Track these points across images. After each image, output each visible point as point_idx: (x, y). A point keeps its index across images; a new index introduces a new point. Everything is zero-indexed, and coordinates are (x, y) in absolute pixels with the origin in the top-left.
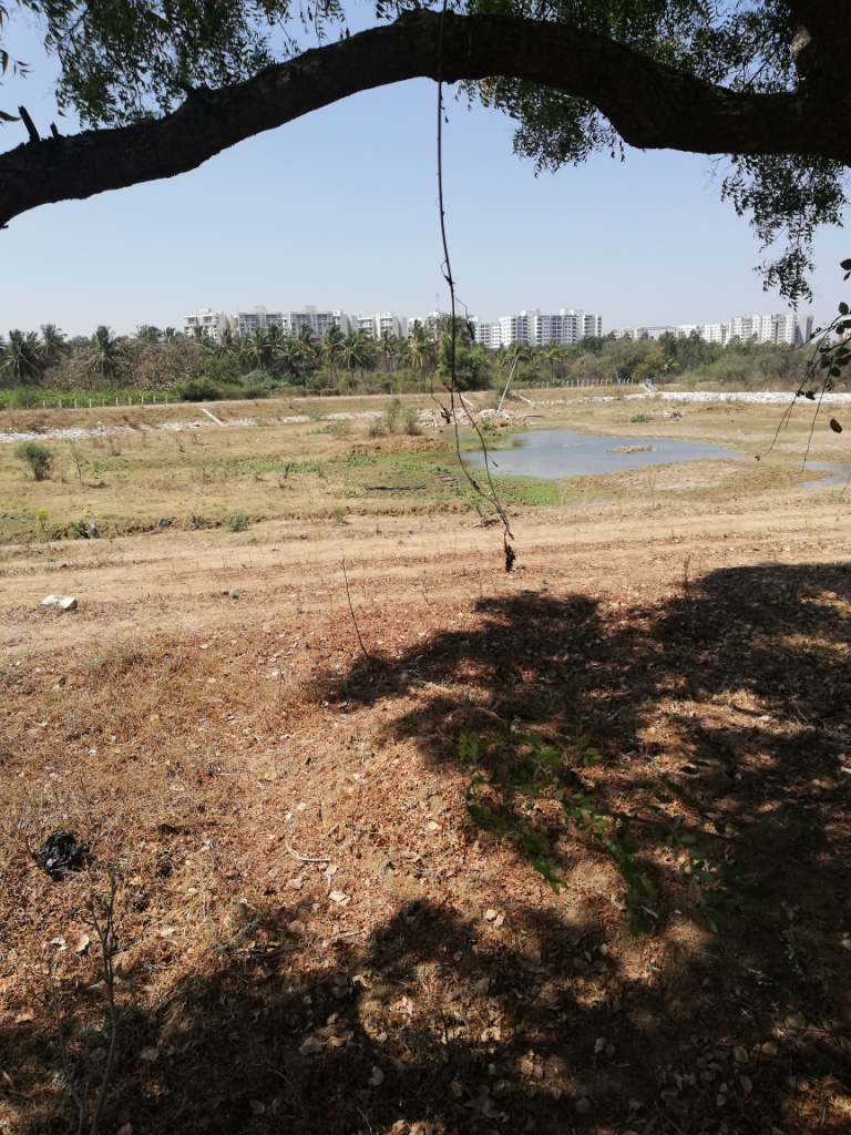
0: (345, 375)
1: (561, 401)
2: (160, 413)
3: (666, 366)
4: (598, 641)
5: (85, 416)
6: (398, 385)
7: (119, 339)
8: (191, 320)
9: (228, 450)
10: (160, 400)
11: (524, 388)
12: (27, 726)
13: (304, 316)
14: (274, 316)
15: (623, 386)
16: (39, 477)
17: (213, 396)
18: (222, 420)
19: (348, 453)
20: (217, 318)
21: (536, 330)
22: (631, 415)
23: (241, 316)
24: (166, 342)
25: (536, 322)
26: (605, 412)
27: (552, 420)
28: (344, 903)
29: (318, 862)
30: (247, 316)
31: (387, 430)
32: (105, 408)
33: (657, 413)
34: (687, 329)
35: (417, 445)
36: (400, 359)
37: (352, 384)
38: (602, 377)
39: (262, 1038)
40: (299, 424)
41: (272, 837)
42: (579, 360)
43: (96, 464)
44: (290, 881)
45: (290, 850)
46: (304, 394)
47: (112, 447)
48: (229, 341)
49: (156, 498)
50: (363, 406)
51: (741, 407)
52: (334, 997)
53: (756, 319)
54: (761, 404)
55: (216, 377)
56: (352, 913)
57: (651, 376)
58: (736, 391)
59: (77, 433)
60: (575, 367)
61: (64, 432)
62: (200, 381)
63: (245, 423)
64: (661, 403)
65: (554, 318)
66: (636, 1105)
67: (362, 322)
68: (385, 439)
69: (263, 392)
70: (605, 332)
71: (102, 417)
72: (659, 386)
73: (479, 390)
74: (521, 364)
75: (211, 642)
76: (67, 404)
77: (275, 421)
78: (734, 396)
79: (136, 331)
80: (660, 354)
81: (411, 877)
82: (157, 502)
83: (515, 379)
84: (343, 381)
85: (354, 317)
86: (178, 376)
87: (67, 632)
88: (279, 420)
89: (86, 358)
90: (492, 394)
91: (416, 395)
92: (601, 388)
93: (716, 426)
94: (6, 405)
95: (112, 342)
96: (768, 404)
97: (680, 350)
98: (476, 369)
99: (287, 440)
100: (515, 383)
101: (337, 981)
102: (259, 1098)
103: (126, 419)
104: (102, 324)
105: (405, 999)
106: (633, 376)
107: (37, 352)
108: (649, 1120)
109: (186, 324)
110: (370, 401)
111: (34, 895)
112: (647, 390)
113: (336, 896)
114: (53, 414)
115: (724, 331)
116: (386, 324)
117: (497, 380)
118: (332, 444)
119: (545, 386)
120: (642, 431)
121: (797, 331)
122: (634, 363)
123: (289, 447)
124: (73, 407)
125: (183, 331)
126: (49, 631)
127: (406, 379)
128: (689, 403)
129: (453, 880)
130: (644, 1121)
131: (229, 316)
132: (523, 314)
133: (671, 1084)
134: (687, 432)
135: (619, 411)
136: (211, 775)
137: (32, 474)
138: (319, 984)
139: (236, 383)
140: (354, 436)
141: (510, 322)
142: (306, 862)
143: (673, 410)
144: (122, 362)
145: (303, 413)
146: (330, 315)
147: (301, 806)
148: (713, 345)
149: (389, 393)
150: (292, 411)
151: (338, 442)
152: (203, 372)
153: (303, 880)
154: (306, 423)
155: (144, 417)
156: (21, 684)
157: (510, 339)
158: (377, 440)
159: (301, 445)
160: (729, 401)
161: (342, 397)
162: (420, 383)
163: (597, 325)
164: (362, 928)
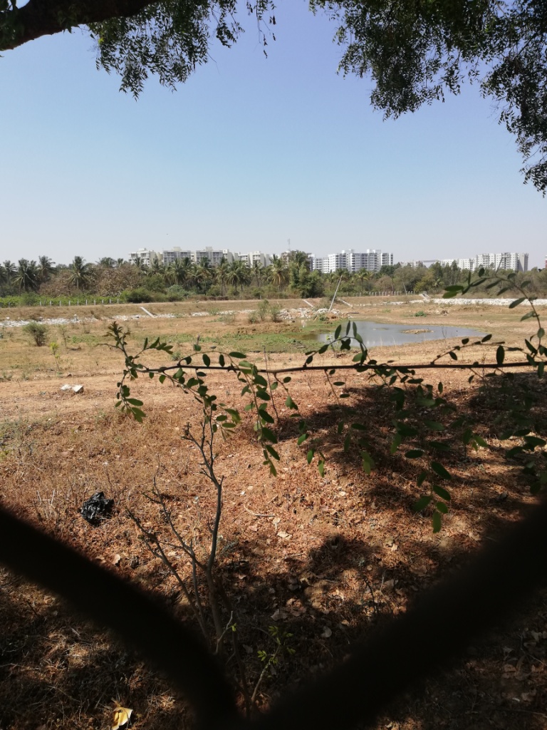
0: (231, 288)
1: (369, 304)
2: (114, 309)
3: (436, 284)
4: (425, 412)
5: (67, 311)
6: (265, 294)
7: (88, 265)
8: (133, 255)
9: (158, 331)
10: (114, 302)
11: (345, 296)
12: (61, 451)
13: (204, 253)
14: (186, 253)
15: (409, 295)
16: (39, 344)
17: (147, 300)
18: (154, 314)
19: (236, 333)
20: (149, 254)
21: (352, 262)
22: (415, 312)
23: (165, 253)
24: (117, 267)
25: (351, 257)
26: (399, 310)
27: (364, 315)
28: (288, 539)
29: (267, 517)
30: (169, 253)
31: (259, 319)
32: (79, 307)
33: (432, 311)
34: (448, 261)
35: (279, 328)
36: (266, 279)
37: (236, 293)
38: (394, 290)
39: (245, 611)
40: (204, 317)
41: (234, 503)
42: (380, 280)
43: (75, 338)
44: (250, 527)
45: (247, 509)
46: (206, 299)
47: (85, 328)
48: (157, 267)
49: (114, 356)
50: (244, 307)
51: (486, 307)
52: (289, 590)
53: (491, 255)
54: (498, 306)
55: (150, 288)
56: (294, 544)
57: (426, 290)
58: (482, 298)
59: (61, 321)
60: (377, 284)
61: (53, 320)
62: (139, 290)
63: (168, 316)
64: (434, 306)
65: (363, 255)
66: (508, 650)
67: (241, 257)
68: (258, 325)
69: (179, 298)
70: (395, 263)
71: (77, 312)
72: (432, 295)
73: (316, 297)
74: (343, 282)
75: (174, 409)
76: (54, 304)
77: (187, 315)
78: (481, 301)
79: (99, 261)
80: (431, 276)
81: (331, 524)
82: (115, 358)
83: (339, 291)
84: (229, 292)
85: (236, 254)
86: (125, 287)
87: (80, 404)
88: (190, 314)
89: (67, 276)
90: (325, 299)
91: (277, 300)
92: (395, 296)
93: (471, 318)
94: (16, 304)
95: (83, 268)
96: (503, 306)
97: (445, 274)
98: (314, 284)
99: (196, 325)
100: (339, 294)
101: (291, 581)
102: (248, 644)
103: (92, 313)
104: (78, 255)
105: (337, 591)
106: (415, 289)
107: (36, 273)
108: (519, 658)
109: (130, 257)
110: (248, 303)
111: (81, 532)
112: (424, 298)
113: (282, 534)
114: (47, 310)
115: (471, 263)
116: (256, 258)
117: (327, 291)
118: (225, 327)
119: (358, 296)
120: (424, 321)
121: (518, 263)
122: (415, 281)
123: (198, 328)
124: (58, 305)
125: (128, 261)
126: (68, 404)
127: (270, 291)
128: (452, 305)
129: (360, 526)
130: (515, 659)
131: (157, 253)
132: (343, 252)
133: (530, 638)
134: (452, 322)
135: (406, 310)
136: (186, 474)
137: (35, 343)
138: (279, 582)
139: (163, 292)
140: (239, 323)
141: (335, 257)
142: (259, 517)
143: (442, 310)
144: (90, 279)
145: (205, 310)
146: (221, 253)
147: (250, 488)
148: (465, 271)
149: (259, 299)
150: (197, 309)
151: (228, 326)
152: (140, 285)
153: (258, 527)
154: (207, 316)
155: (103, 311)
156: (53, 429)
157: (335, 268)
158: (253, 325)
159: (205, 328)
160: (478, 304)
161: (230, 301)
162: (279, 293)
163: (390, 259)
164: (302, 552)
